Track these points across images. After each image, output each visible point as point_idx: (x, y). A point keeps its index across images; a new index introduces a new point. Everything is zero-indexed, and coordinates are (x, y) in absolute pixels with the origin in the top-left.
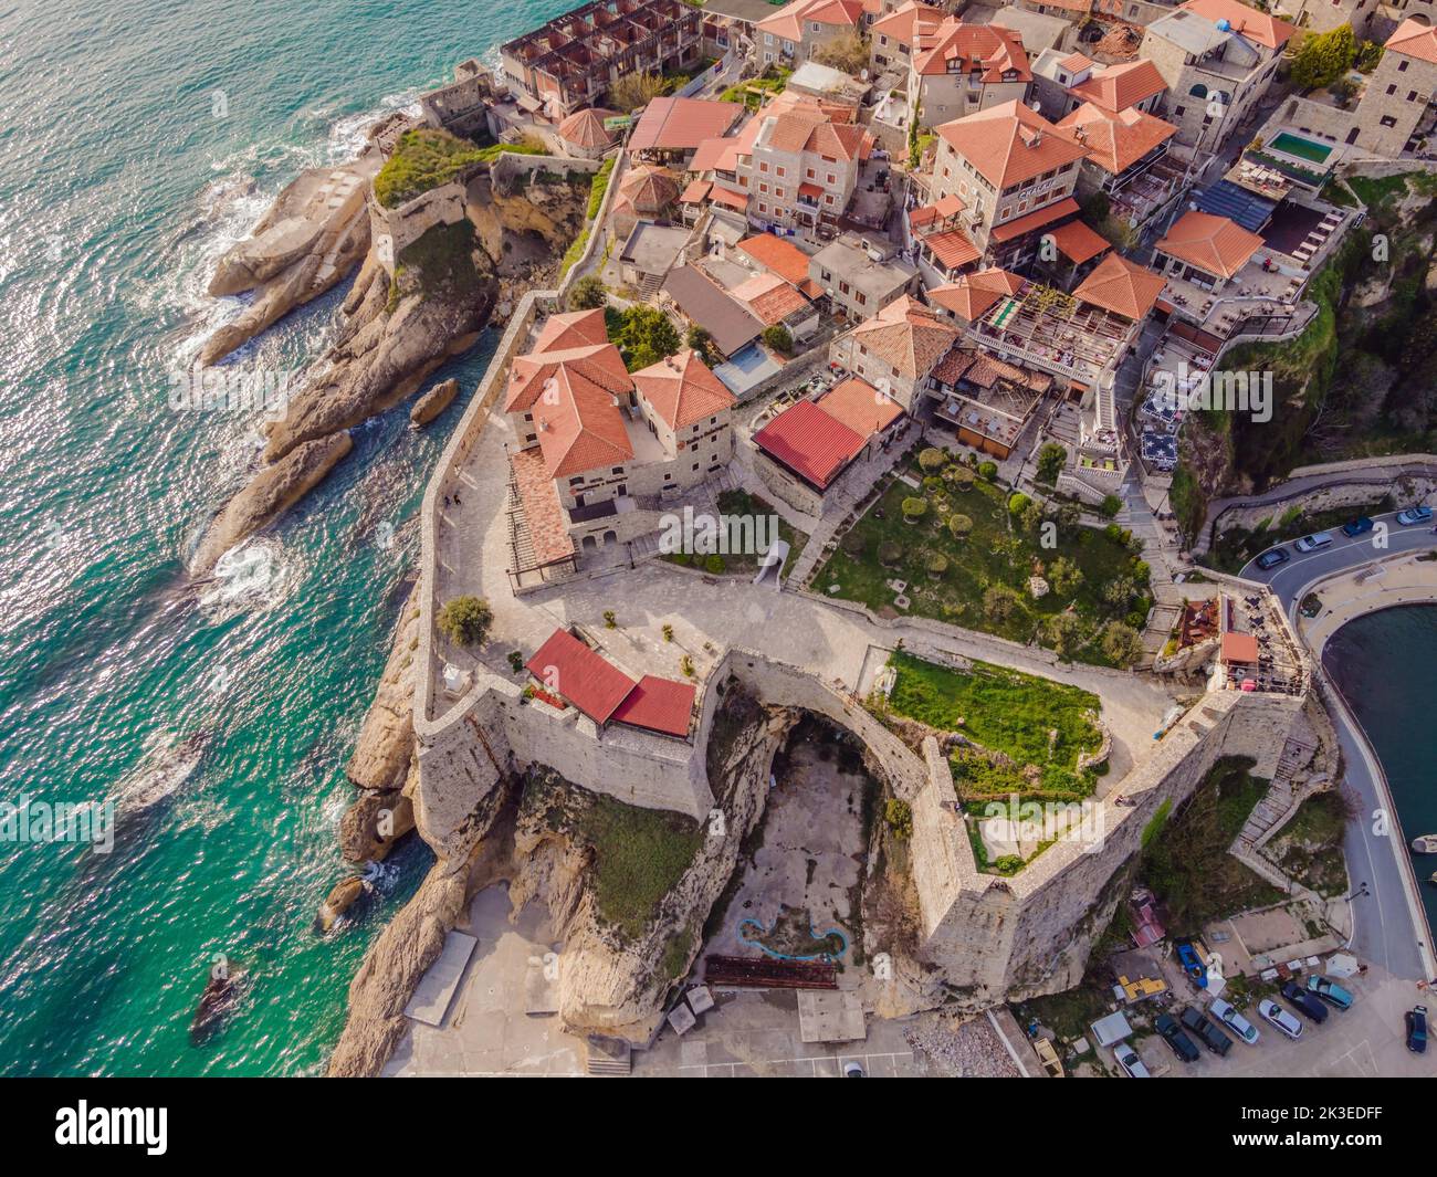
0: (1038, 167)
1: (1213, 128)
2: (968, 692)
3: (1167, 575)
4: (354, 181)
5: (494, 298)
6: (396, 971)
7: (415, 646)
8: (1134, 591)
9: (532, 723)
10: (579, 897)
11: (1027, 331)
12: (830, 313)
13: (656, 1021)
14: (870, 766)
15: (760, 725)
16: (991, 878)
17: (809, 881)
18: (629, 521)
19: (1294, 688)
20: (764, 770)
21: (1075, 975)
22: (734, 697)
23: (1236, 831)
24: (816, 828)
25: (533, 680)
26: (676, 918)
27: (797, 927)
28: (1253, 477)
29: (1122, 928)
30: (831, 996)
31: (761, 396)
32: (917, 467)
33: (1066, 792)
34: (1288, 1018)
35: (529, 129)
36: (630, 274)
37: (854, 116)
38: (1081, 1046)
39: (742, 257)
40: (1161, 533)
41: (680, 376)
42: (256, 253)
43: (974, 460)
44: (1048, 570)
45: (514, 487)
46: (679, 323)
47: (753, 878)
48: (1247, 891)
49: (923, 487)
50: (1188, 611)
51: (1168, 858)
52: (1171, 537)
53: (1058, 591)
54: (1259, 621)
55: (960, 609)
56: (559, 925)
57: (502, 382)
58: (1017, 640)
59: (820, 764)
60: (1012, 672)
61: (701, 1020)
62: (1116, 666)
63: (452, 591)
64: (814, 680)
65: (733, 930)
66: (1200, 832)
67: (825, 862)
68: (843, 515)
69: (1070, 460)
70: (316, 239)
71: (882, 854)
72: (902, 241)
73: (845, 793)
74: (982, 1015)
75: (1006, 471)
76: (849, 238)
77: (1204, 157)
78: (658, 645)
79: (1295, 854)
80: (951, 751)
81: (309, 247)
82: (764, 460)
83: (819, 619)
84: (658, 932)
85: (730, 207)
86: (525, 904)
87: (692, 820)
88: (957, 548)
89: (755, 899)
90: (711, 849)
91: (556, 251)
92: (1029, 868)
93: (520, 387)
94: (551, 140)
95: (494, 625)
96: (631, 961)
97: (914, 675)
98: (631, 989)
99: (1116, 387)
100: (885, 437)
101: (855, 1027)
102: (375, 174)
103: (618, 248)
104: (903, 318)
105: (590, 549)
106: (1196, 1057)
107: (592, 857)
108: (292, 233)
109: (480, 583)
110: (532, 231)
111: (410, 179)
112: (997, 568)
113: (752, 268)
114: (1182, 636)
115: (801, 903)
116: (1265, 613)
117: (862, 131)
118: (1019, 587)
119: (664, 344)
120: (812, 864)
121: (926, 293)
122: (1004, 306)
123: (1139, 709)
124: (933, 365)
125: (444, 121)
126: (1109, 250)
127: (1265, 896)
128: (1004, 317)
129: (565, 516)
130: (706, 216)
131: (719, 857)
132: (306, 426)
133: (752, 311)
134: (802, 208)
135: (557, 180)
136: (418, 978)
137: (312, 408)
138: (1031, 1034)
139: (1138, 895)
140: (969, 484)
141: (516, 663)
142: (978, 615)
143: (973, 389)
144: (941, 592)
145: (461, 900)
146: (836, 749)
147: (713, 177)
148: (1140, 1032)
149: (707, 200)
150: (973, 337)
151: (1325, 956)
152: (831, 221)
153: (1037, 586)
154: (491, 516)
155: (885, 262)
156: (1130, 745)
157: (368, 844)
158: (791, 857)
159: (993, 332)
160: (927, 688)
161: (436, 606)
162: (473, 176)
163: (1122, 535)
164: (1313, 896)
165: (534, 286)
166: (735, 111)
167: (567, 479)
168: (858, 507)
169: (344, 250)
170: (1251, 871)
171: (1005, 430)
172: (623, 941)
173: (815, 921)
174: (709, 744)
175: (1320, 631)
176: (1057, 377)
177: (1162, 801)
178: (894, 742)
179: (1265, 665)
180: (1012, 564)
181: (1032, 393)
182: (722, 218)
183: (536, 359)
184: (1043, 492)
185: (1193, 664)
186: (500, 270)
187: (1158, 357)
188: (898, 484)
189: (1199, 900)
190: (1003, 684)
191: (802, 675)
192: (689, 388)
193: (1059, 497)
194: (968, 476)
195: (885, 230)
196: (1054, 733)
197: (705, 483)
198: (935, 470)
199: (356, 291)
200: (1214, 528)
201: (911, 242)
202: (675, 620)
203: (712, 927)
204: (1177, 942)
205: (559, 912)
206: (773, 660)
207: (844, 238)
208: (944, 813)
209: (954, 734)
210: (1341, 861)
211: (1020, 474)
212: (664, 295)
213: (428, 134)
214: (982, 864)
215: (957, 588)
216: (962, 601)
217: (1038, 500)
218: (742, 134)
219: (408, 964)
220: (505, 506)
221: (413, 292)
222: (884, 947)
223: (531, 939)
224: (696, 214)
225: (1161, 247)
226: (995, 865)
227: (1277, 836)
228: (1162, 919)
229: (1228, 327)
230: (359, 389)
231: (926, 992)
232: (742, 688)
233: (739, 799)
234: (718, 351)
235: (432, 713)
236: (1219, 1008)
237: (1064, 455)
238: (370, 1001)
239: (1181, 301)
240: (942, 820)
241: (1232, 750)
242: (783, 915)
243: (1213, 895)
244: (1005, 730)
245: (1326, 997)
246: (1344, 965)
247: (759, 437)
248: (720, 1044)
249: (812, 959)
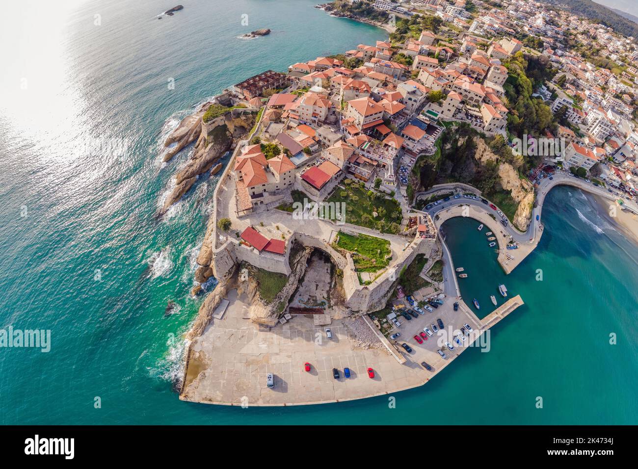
0: (373, 112)
1: (414, 107)
2: (358, 242)
3: (406, 211)
4: (198, 117)
5: (232, 143)
6: (210, 307)
7: (212, 231)
8: (398, 215)
9: (242, 250)
10: (255, 293)
11: (372, 150)
12: (321, 144)
13: (276, 321)
14: (332, 261)
15: (303, 251)
16: (363, 286)
17: (316, 289)
18: (267, 198)
19: (433, 237)
20: (305, 263)
21: (384, 306)
22: (296, 245)
23: (421, 271)
24: (318, 277)
25: (242, 240)
26: (281, 299)
27: (313, 300)
28: (425, 187)
29: (395, 295)
30: (322, 315)
31: (303, 165)
32: (344, 184)
33: (382, 265)
34: (430, 308)
35: (241, 103)
36: (267, 135)
37: (326, 98)
38: (385, 320)
39: (298, 130)
40: (404, 201)
41: (280, 160)
42: (175, 136)
43: (359, 182)
44: (378, 210)
45: (237, 190)
46: (281, 147)
47: (301, 289)
48: (423, 284)
49: (346, 189)
50: (411, 220)
51: (405, 278)
52: (407, 202)
53: (380, 215)
54: (426, 221)
55: (356, 221)
56: (250, 299)
57: (233, 163)
58: (370, 228)
59: (320, 261)
60: (369, 236)
61: (288, 321)
62: (394, 234)
63: (221, 217)
64: (318, 239)
65: (296, 301)
66: (413, 272)
67: (320, 285)
68: (325, 196)
69: (383, 182)
70: (189, 131)
71: (335, 283)
72: (340, 127)
73: (326, 268)
74: (361, 317)
75: (367, 185)
76: (326, 126)
77: (412, 113)
78: (275, 231)
79: (433, 274)
80: (353, 257)
81: (187, 134)
82: (304, 182)
83: (319, 224)
84: (277, 301)
85: (294, 118)
86: (241, 294)
87: (285, 275)
88: (355, 205)
89: (302, 294)
90: (290, 282)
91: (248, 131)
92: (372, 283)
93: (238, 164)
94: (247, 105)
95: (232, 225)
96: (269, 308)
97: (344, 238)
98: (270, 314)
99: (394, 165)
100: (336, 176)
101: (328, 321)
102: (203, 115)
103: (264, 129)
104: (340, 146)
105: (257, 206)
106: (411, 319)
107: (259, 284)
108: (183, 130)
109: (228, 215)
110: (242, 126)
111: (211, 116)
112: (365, 210)
113: (300, 133)
114: (409, 226)
115: (314, 295)
116: (427, 219)
117: (329, 101)
118: (370, 214)
119: (276, 152)
120: (317, 285)
121: (346, 140)
122: (366, 144)
123: (399, 244)
124: (348, 158)
125: (220, 103)
126: (391, 132)
127: (427, 284)
128: (366, 146)
129: (250, 197)
130: (288, 121)
131: (293, 284)
132: (185, 176)
133: (300, 144)
134: (314, 119)
135: (248, 113)
136: (215, 309)
137: (187, 171)
138: (373, 319)
139: (399, 287)
140: (358, 188)
141: (238, 235)
142: (360, 222)
143: (358, 164)
144: (351, 216)
145: (225, 292)
146: (324, 257)
147: (290, 111)
148: (398, 316)
149: (288, 117)
150: (358, 151)
151: (438, 295)
152: (321, 122)
153: (375, 214)
154: (231, 197)
155: (335, 132)
156: (397, 253)
157: (202, 278)
158: (312, 284)
159: (363, 150)
160: (347, 241)
161: (217, 220)
162: (227, 114)
163: (395, 201)
164: (436, 283)
165: (242, 139)
166: (295, 96)
167: (250, 188)
168: (329, 194)
169: (195, 133)
170: (424, 279)
171: (367, 174)
172: (267, 304)
173: (318, 299)
174: (290, 257)
175: (439, 223)
176: (379, 162)
177: (404, 265)
178: (339, 255)
179: (428, 232)
180: (369, 208)
181: (373, 165)
182: (292, 121)
183: (242, 157)
184: (376, 190)
185: (412, 233)
186: (233, 136)
187: (403, 158)
188: (339, 188)
189: (412, 287)
190: (367, 239)
191: (314, 238)
192: (283, 164)
193: (380, 192)
194: (358, 186)
195: (335, 124)
196: (379, 251)
197: (287, 188)
198: (349, 185)
199: (198, 142)
200: (416, 199)
201: (342, 128)
202: (280, 225)
203: (290, 301)
204: (408, 296)
205: (250, 296)
206: (306, 234)
207: (324, 126)
208: (352, 271)
209: (354, 252)
210: (442, 275)
211: (370, 186)
212: (276, 140)
213: (216, 106)
214: (361, 283)
215: (355, 215)
216: (356, 218)
217: (375, 192)
218: (297, 101)
219: (213, 305)
220: (234, 195)
221: (212, 142)
222: (336, 304)
223: (243, 302)
224: (285, 120)
225: (403, 132)
226: (364, 283)
227: (429, 271)
228: (404, 292)
229: (419, 151)
230: (198, 166)
231: (347, 313)
232: (298, 242)
233: (298, 270)
234: (291, 154)
235: (217, 247)
236: (416, 309)
237: (381, 181)
238: (203, 312)
239: (408, 145)
240: (351, 273)
241: (420, 253)
242: (310, 298)
243: (416, 285)
244: (367, 250)
245: (438, 303)
246: (442, 296)
247: (302, 176)
248: (293, 326)
249: (317, 307)
